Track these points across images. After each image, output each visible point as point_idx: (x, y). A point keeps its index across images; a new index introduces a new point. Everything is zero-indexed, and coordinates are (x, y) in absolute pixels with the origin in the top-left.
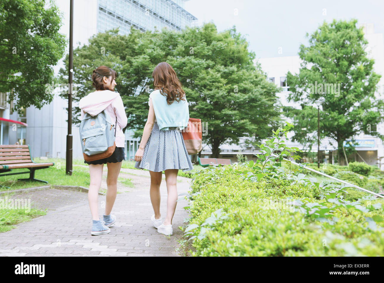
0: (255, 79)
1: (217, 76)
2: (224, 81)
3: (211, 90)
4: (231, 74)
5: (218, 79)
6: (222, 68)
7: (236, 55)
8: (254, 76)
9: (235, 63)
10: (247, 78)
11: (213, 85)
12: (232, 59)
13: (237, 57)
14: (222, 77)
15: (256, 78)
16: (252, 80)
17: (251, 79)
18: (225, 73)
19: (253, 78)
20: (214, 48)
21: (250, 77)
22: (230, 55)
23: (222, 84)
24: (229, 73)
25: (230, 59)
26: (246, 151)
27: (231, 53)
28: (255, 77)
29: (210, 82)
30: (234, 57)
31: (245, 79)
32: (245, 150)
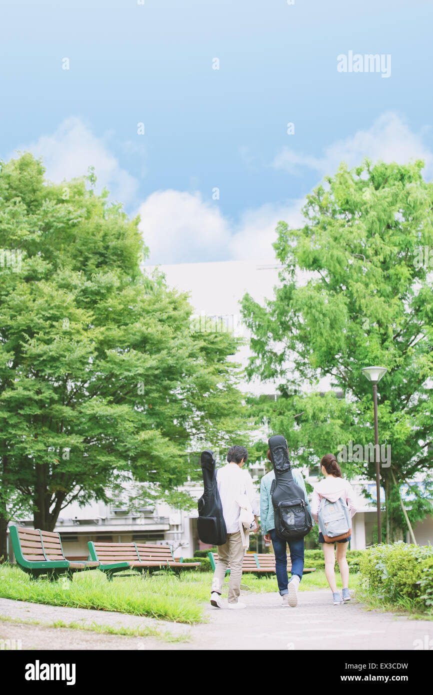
0: (173, 313)
1: (64, 301)
2: (86, 316)
3: (48, 342)
4: (103, 297)
5: (67, 308)
6: (77, 279)
7: (113, 243)
8: (170, 303)
9: (111, 265)
10: (150, 308)
11: (52, 326)
12: (102, 255)
13: (115, 248)
14: (79, 303)
15: (175, 309)
16: (165, 317)
17: (162, 310)
18: (85, 292)
19: (167, 308)
20: (47, 221)
21: (157, 306)
22: (96, 243)
23: (80, 326)
24: (98, 293)
25: (95, 253)
26: (114, 522)
27: (99, 237)
28: (172, 306)
29: (47, 319)
30: (107, 248)
31: (144, 310)
32: (112, 519)
